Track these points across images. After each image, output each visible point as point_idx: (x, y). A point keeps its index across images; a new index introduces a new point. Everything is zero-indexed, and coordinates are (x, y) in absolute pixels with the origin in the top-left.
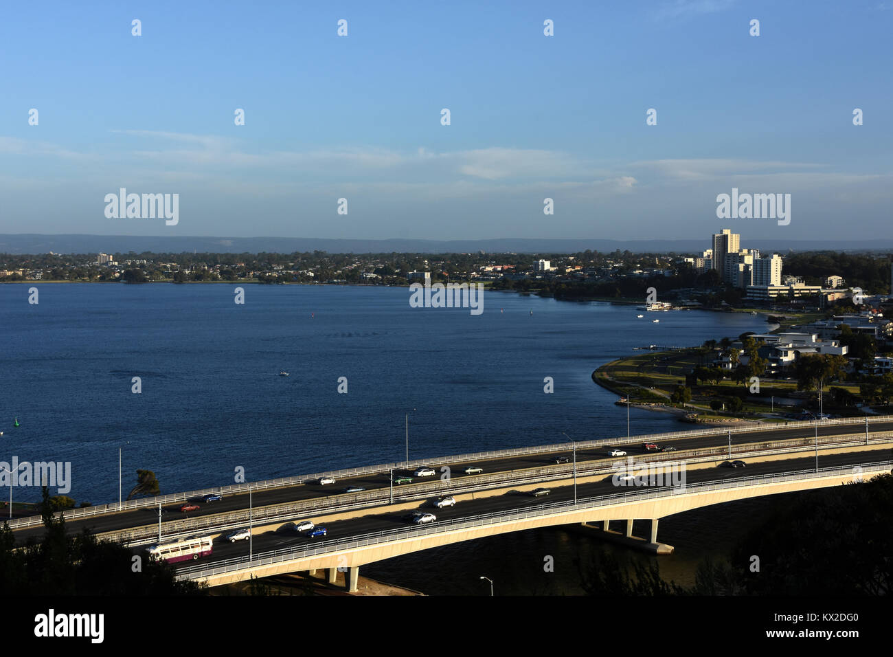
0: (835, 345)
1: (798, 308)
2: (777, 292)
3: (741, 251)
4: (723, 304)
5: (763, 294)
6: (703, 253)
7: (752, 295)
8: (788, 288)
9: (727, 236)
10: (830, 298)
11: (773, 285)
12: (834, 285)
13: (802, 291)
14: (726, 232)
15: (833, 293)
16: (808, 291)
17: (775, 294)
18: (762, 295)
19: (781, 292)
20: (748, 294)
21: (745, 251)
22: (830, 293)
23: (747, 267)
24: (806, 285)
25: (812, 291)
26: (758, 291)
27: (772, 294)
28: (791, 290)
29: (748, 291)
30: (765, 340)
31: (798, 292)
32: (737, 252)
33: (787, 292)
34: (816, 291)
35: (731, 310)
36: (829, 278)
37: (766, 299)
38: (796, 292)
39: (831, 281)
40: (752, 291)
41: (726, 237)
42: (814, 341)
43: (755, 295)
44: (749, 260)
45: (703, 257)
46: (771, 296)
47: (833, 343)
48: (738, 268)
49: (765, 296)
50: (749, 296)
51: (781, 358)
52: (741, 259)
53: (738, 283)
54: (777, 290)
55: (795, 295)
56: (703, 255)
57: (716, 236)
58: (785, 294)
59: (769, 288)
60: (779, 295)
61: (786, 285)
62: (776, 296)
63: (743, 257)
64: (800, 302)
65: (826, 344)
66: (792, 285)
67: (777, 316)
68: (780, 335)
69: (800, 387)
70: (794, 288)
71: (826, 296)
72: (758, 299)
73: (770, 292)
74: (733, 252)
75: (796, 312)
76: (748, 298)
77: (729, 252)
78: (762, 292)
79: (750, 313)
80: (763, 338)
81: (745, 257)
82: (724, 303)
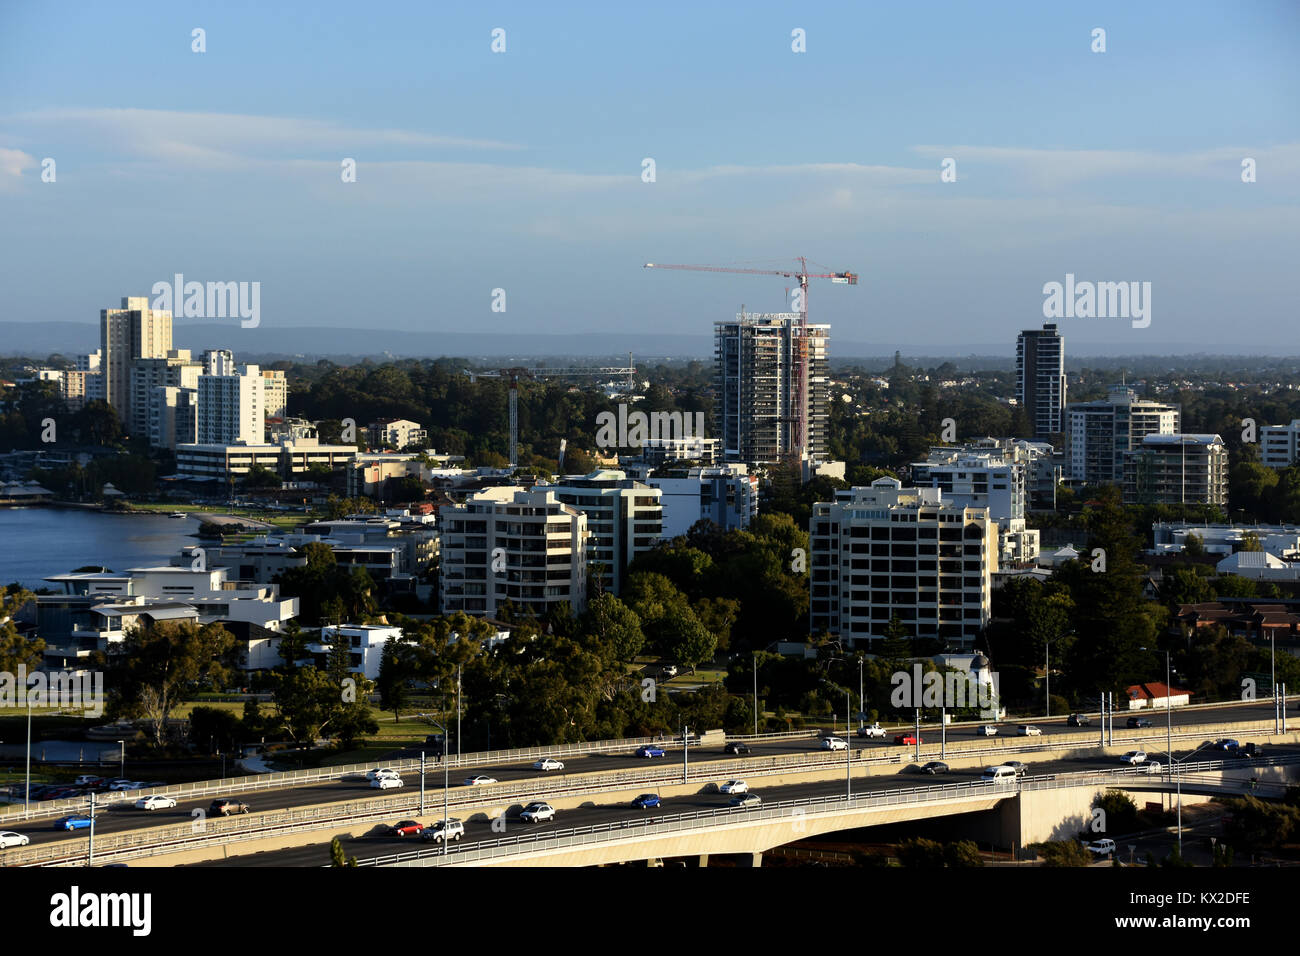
0: (268, 595)
1: (293, 501)
2: (248, 460)
3: (173, 354)
4: (106, 492)
5: (215, 464)
6: (87, 358)
7: (188, 467)
8: (277, 450)
9: (139, 313)
10: (370, 476)
11: (243, 444)
12: (402, 442)
13: (311, 459)
14: (136, 303)
15: (377, 463)
16: (326, 459)
17: (244, 465)
18: (212, 469)
19: (260, 460)
20: (180, 466)
21: (185, 355)
22: (369, 464)
23: (184, 396)
24: (322, 442)
25: (337, 459)
26: (204, 459)
27: (238, 465)
28: (284, 457)
29: (180, 457)
30: (92, 586)
31: (300, 460)
32: (164, 356)
33: (274, 460)
34: (345, 459)
35: (121, 507)
36: (393, 427)
37: (221, 480)
38: (295, 460)
39: (394, 434)
40: (188, 458)
41: (134, 319)
42: (216, 588)
43: (197, 468)
44: (190, 377)
45: (87, 368)
46: (233, 470)
47: (262, 593)
48: (164, 399)
49: (221, 470)
50: (183, 471)
51: (103, 635)
52: (173, 375)
53: (163, 435)
54: (249, 455)
55: (296, 469)
56: (87, 363)
57: (110, 313)
58: (270, 465)
59: (230, 450)
60: (254, 467)
61: (275, 445)
62: (245, 470)
63: (177, 369)
64: (304, 485)
65: (244, 594)
66: (290, 444)
67: (226, 521)
68: (131, 574)
70: (292, 450)
71: (361, 471)
72: (204, 478)
73: (233, 460)
74: (155, 356)
75: (284, 513)
76: (180, 476)
77: (145, 355)
78: (212, 460)
80: (85, 584)
81: (183, 368)
82: (110, 490)
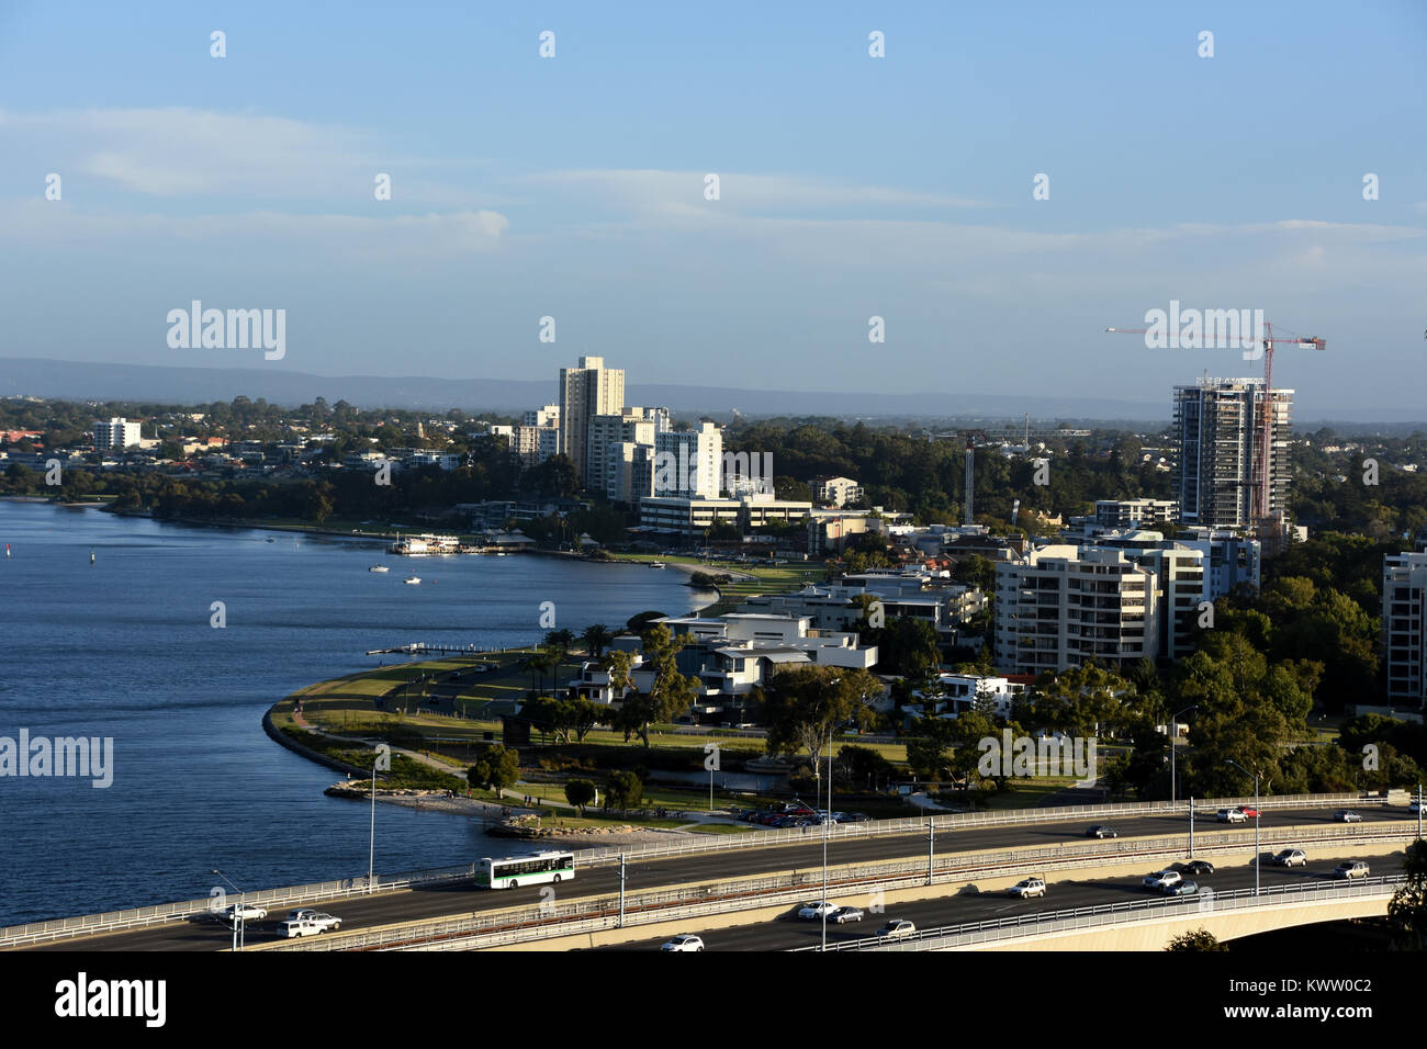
0: (850, 643)
1: (760, 555)
2: (710, 514)
3: (627, 411)
4: (584, 541)
5: (678, 517)
6: (535, 414)
7: (651, 520)
8: (737, 504)
9: (595, 372)
10: (832, 532)
11: (702, 498)
12: (840, 500)
13: (768, 514)
14: (593, 363)
15: (838, 519)
16: (782, 514)
17: (706, 519)
18: (676, 522)
19: (720, 514)
20: (644, 519)
21: (637, 412)
22: (831, 520)
23: (641, 451)
24: (777, 498)
25: (792, 515)
26: (669, 512)
27: (701, 519)
28: (744, 512)
29: (644, 510)
30: (691, 631)
31: (758, 514)
32: (619, 413)
33: (734, 514)
34: (800, 515)
36: (828, 483)
37: (684, 532)
38: (754, 514)
39: (833, 491)
40: (652, 510)
41: (591, 377)
42: (803, 635)
43: (660, 520)
44: (645, 434)
45: (535, 424)
46: (697, 523)
47: (846, 640)
48: (622, 454)
49: (685, 523)
50: (647, 523)
51: (729, 675)
52: (628, 432)
53: (622, 491)
54: (712, 509)
55: (754, 524)
56: (535, 419)
57: (569, 372)
58: (730, 519)
59: (694, 504)
60: (716, 521)
61: (731, 499)
62: (708, 523)
63: (630, 427)
64: (763, 539)
65: (829, 641)
66: (747, 499)
67: (711, 572)
68: (725, 620)
69: (773, 746)
70: (750, 505)
71: (823, 526)
72: (667, 530)
73: (696, 514)
74: (610, 414)
75: (755, 565)
76: (644, 528)
77: (600, 412)
78: (676, 513)
79: (649, 564)
80: (685, 627)
81: (637, 425)
82: (586, 539)
